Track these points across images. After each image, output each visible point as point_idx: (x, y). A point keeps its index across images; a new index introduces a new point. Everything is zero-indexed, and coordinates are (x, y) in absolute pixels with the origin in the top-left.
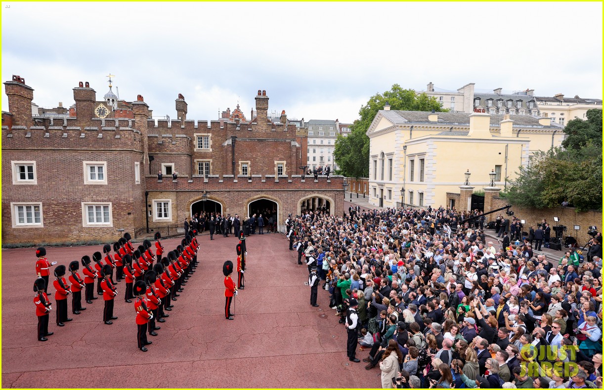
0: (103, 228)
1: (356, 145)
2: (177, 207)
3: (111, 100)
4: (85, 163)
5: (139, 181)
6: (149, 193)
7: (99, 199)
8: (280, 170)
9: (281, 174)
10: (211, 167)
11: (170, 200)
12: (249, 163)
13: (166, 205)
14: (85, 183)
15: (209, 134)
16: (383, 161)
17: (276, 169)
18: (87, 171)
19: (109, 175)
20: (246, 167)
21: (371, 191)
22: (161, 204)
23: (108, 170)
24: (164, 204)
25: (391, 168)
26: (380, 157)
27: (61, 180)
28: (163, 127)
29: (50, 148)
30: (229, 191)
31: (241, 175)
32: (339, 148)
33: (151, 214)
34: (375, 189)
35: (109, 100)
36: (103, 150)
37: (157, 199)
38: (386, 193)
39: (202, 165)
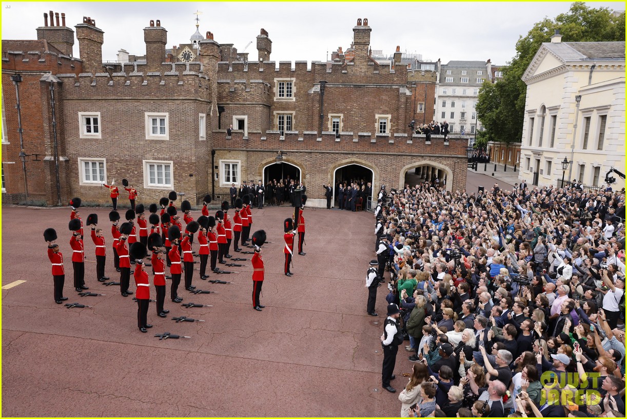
0: (164, 190)
1: (508, 96)
2: (246, 170)
3: (197, 41)
4: (147, 114)
5: (205, 136)
6: (216, 152)
7: (160, 157)
8: (383, 127)
9: (384, 132)
10: (294, 121)
11: (240, 161)
12: (342, 117)
13: (235, 168)
14: (147, 138)
15: (292, 79)
16: (544, 118)
17: (377, 125)
18: (148, 124)
19: (170, 129)
20: (338, 122)
21: (523, 162)
22: (229, 165)
23: (170, 123)
24: (233, 165)
25: (554, 129)
26: (539, 112)
27: (123, 134)
28: (238, 70)
29: (113, 98)
30: (311, 153)
31: (331, 131)
32: (484, 100)
33: (217, 178)
34: (529, 159)
35: (195, 42)
36: (165, 100)
37: (224, 159)
38: (543, 165)
39: (283, 118)
